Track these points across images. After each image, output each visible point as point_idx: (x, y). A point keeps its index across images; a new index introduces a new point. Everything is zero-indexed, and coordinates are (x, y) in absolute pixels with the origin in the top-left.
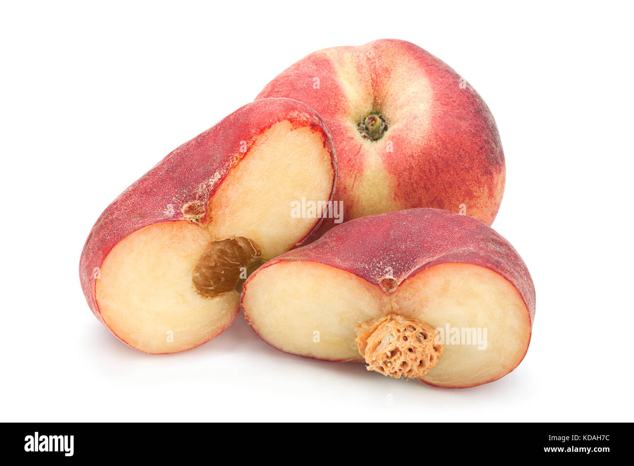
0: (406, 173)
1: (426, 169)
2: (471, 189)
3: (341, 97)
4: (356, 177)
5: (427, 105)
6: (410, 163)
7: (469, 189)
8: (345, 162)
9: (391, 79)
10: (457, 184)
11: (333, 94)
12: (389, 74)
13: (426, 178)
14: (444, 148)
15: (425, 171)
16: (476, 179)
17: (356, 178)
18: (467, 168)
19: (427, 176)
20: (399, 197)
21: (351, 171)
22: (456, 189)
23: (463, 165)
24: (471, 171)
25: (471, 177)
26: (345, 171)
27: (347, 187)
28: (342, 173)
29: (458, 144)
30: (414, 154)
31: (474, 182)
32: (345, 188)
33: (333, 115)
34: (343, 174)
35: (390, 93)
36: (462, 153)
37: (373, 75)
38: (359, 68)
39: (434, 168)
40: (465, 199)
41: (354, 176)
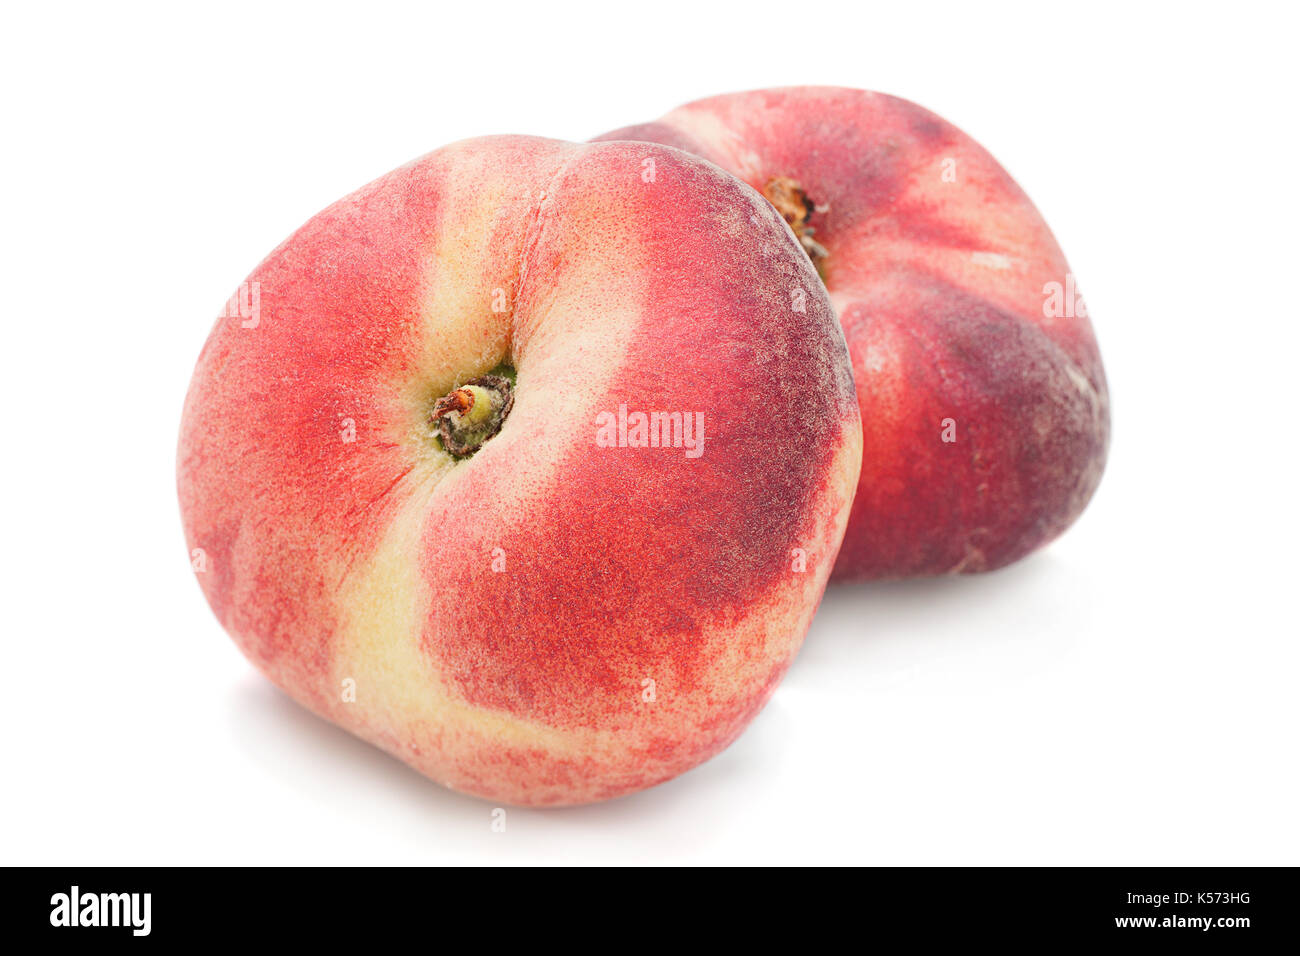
0: (451, 591)
1: (497, 593)
2: (612, 667)
3: (407, 321)
4: (353, 560)
5: (585, 400)
6: (468, 567)
7: (606, 667)
8: (340, 514)
9: (555, 289)
10: (569, 651)
11: (388, 309)
12: (558, 274)
13: (494, 618)
14: (558, 548)
15: (495, 598)
16: (633, 643)
17: (354, 565)
18: (608, 613)
19: (497, 613)
20: (429, 646)
21: (345, 541)
22: (565, 664)
23: (598, 603)
24: (618, 621)
25: (615, 638)
26: (331, 540)
27: (325, 581)
28: (322, 543)
29: (602, 542)
30: (484, 543)
31: (625, 651)
32: (321, 584)
33: (361, 372)
34: (325, 547)
35: (542, 329)
36: (605, 570)
37: (524, 267)
38: (499, 237)
39: (518, 597)
40: (592, 689)
41: (349, 557)
